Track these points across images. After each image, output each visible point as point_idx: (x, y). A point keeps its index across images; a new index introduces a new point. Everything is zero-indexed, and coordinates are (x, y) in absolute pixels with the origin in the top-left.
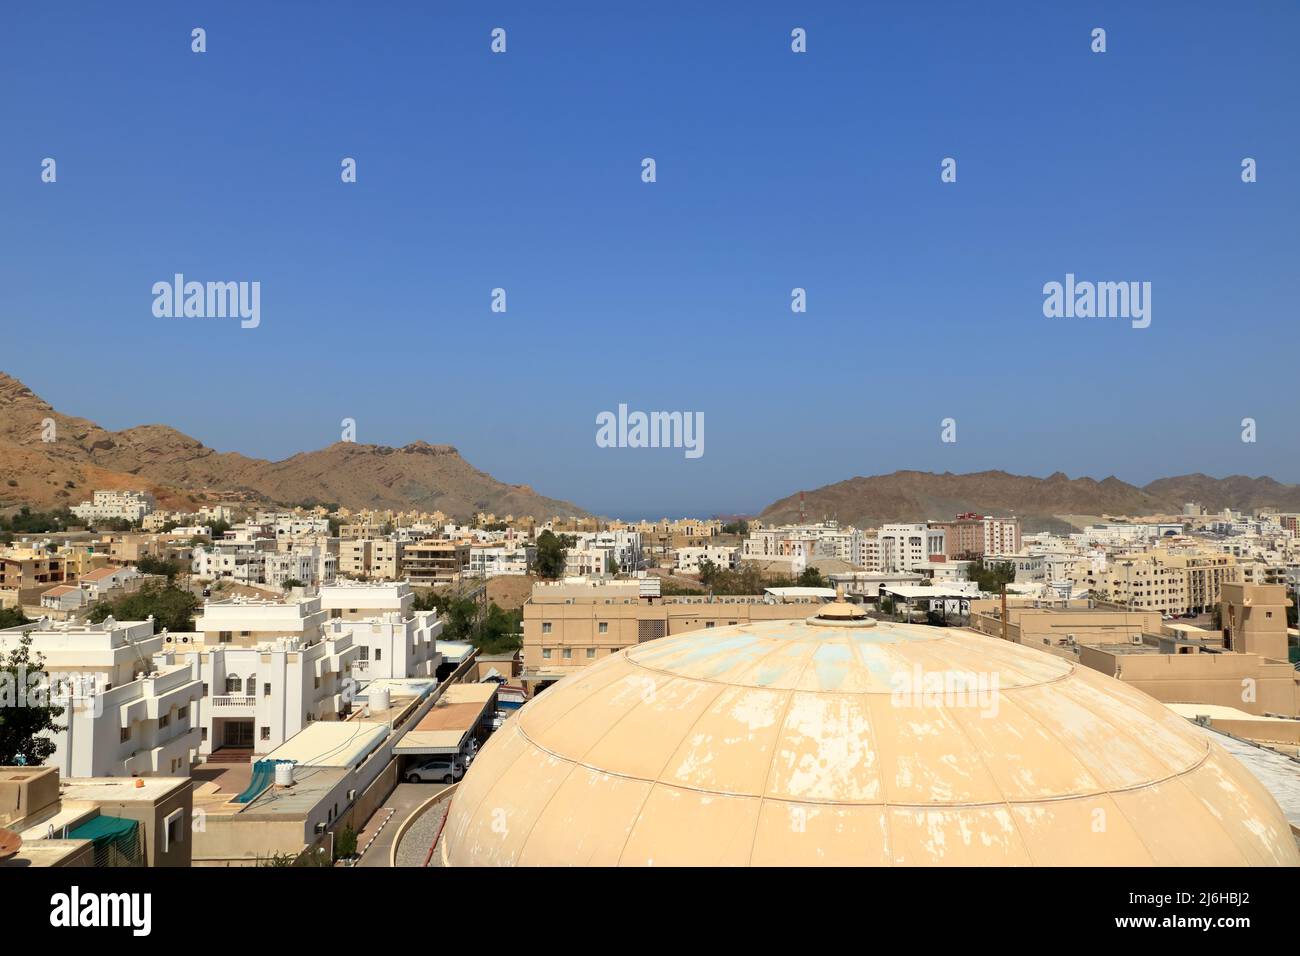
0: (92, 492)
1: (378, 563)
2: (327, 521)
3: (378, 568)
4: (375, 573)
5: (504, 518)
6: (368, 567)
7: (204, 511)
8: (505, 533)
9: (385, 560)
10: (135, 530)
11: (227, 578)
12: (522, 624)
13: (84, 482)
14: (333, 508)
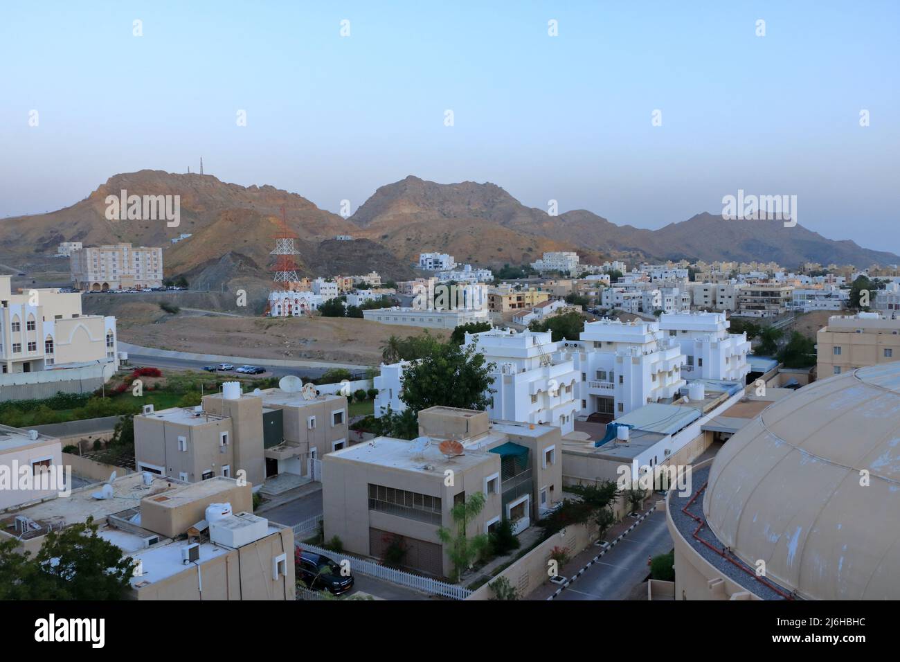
0: (542, 254)
1: (722, 300)
2: (688, 270)
3: (721, 303)
4: (719, 306)
5: (827, 267)
6: (714, 302)
7: (607, 264)
8: (825, 278)
9: (726, 297)
10: (566, 277)
11: (618, 308)
12: (816, 347)
13: (538, 247)
14: (693, 261)
